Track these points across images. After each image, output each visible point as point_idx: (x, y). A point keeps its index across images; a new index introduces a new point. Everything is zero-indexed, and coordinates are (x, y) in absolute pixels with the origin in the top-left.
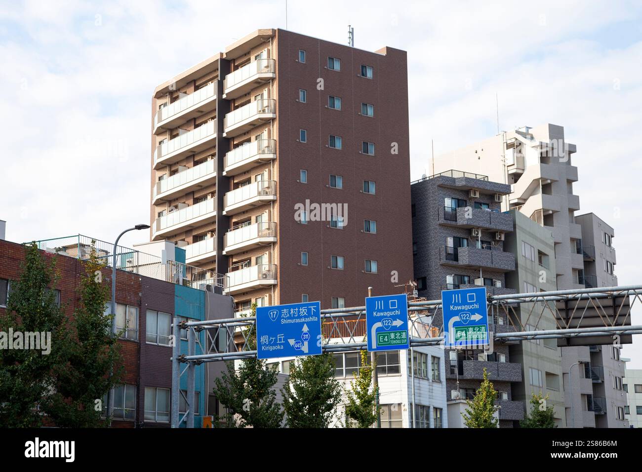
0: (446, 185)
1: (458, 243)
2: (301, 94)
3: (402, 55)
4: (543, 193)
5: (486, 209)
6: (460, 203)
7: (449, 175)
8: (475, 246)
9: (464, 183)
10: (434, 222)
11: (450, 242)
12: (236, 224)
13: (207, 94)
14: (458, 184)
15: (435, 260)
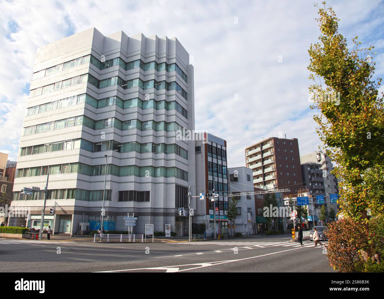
0: (308, 165)
1: (311, 177)
2: (279, 149)
3: (297, 139)
4: (326, 164)
5: (316, 169)
6: (311, 169)
7: (308, 163)
8: (315, 177)
9: (312, 165)
10: (306, 173)
11: (310, 177)
12: (267, 175)
13: (258, 149)
14: (310, 165)
15: (307, 181)
